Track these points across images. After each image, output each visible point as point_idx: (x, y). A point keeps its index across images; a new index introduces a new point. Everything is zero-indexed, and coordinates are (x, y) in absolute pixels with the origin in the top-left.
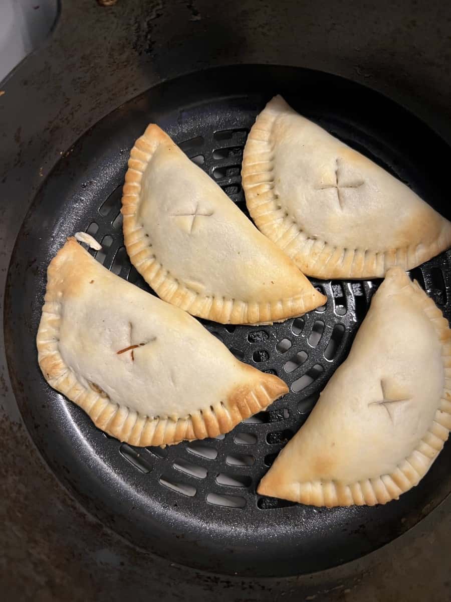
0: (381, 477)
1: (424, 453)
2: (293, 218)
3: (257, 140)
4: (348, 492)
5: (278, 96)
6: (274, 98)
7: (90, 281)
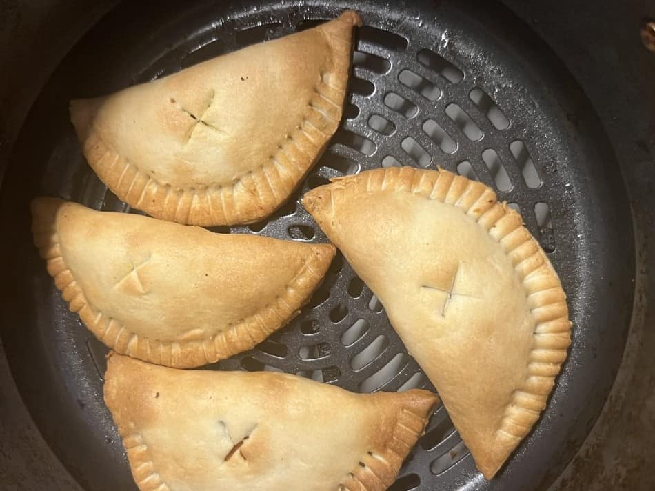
0: (535, 333)
1: (532, 269)
2: (200, 186)
3: (99, 159)
4: (534, 380)
5: (72, 102)
6: (70, 109)
7: (155, 395)
